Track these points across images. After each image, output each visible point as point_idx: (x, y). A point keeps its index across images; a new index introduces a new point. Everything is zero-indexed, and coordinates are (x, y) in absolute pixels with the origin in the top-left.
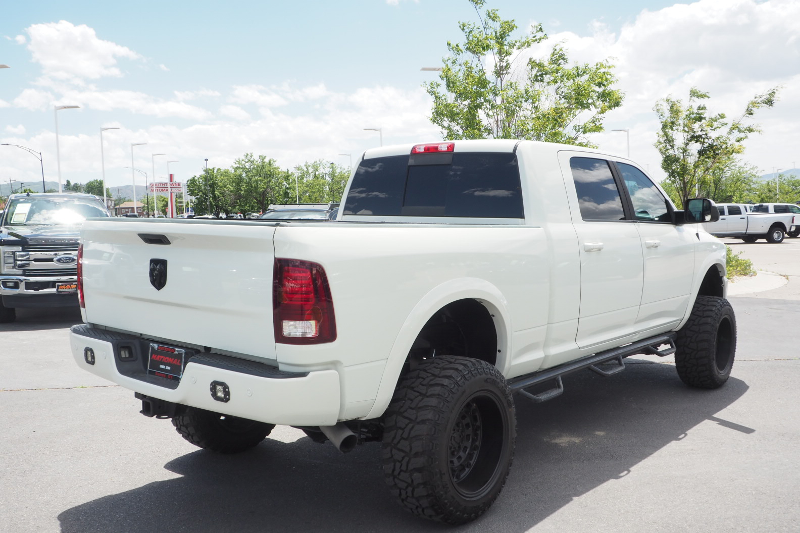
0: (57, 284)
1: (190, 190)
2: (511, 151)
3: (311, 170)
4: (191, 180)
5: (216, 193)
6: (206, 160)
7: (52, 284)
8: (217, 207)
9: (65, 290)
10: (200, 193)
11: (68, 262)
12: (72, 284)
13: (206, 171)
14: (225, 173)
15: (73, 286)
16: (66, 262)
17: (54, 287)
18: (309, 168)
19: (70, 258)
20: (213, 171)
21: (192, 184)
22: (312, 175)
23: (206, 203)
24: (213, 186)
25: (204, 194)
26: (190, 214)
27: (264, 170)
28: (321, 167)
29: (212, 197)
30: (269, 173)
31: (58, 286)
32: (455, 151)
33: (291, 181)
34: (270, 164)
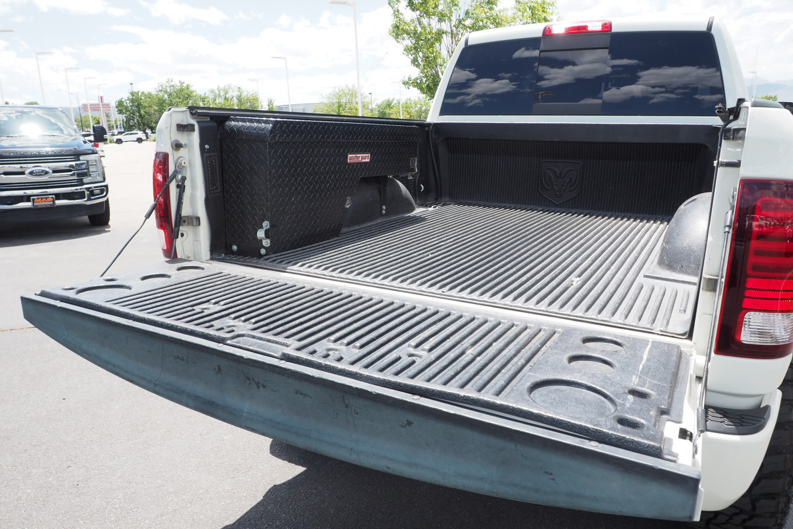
0: (32, 198)
1: (119, 110)
2: (704, 29)
3: (222, 93)
4: (119, 102)
5: (141, 112)
6: (131, 84)
7: (27, 198)
8: (144, 124)
9: (40, 204)
10: (128, 113)
11: (41, 175)
12: (48, 198)
13: (132, 94)
14: (149, 96)
15: (50, 199)
16: (39, 175)
17: (28, 200)
18: (221, 91)
19: (43, 171)
20: (138, 94)
21: (120, 105)
22: (223, 98)
23: (133, 120)
24: (139, 106)
25: (131, 113)
26: (119, 130)
27: (183, 93)
28: (230, 90)
29: (138, 116)
30: (187, 96)
31: (34, 200)
32: (614, 30)
33: (206, 102)
34: (188, 88)
